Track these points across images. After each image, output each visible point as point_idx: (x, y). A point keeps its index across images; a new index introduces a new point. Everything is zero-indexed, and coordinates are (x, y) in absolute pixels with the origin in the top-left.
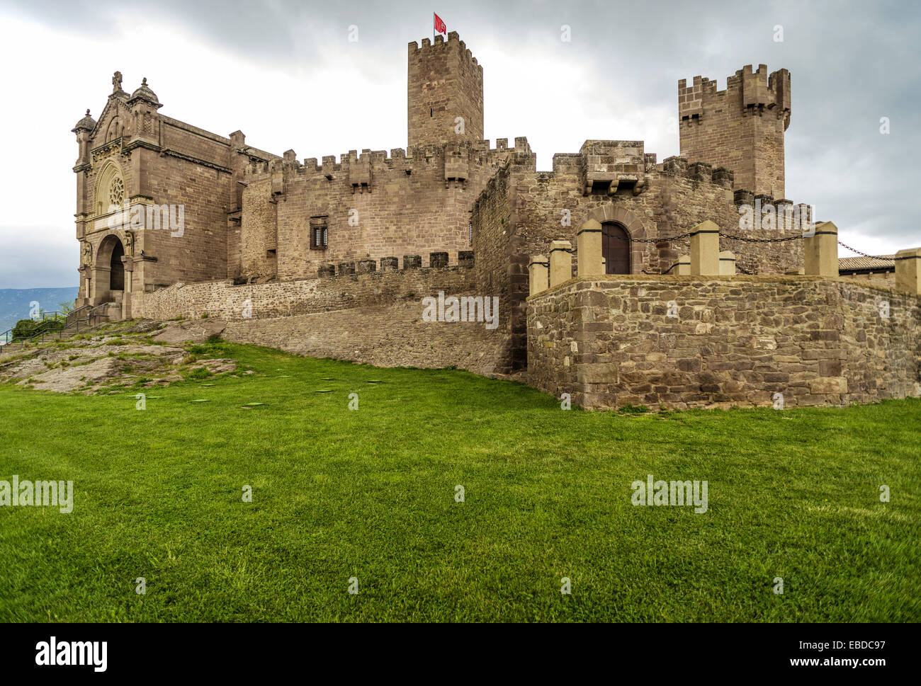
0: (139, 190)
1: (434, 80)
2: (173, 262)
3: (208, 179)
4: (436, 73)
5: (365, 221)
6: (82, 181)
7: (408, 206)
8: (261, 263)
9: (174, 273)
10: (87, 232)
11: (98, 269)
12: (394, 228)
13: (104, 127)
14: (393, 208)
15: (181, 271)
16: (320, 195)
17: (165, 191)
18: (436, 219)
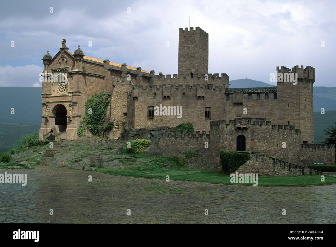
1: (189, 45)
3: (97, 82)
4: (190, 42)
8: (120, 117)
10: (47, 101)
11: (52, 117)
13: (57, 60)
14: (178, 105)
16: (151, 99)
18: (193, 110)
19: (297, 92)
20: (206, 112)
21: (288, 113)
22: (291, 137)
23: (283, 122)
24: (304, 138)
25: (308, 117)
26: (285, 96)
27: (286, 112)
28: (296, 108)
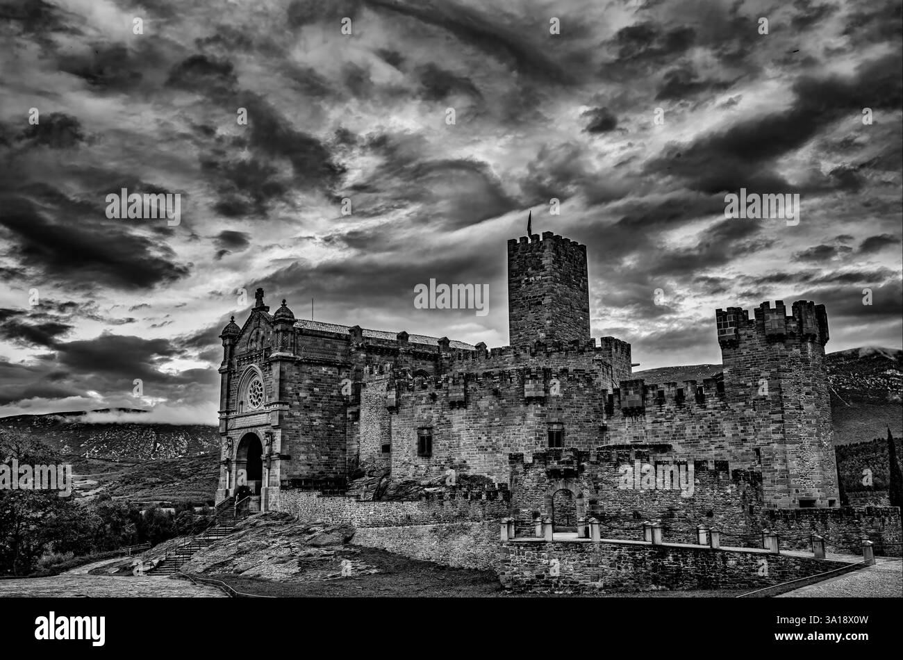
0: (278, 397)
1: (531, 275)
2: (303, 457)
3: (331, 377)
4: (533, 269)
5: (462, 433)
6: (226, 381)
7: (497, 419)
8: (377, 457)
9: (302, 468)
10: (229, 427)
11: (238, 463)
12: (485, 438)
13: (247, 335)
14: (484, 421)
15: (309, 465)
16: (425, 409)
17: (298, 394)
18: (519, 430)
19: (773, 370)
20: (551, 434)
21: (754, 427)
22: (716, 491)
23: (744, 450)
24: (803, 491)
25: (811, 435)
26: (743, 382)
27: (748, 424)
28: (774, 413)
